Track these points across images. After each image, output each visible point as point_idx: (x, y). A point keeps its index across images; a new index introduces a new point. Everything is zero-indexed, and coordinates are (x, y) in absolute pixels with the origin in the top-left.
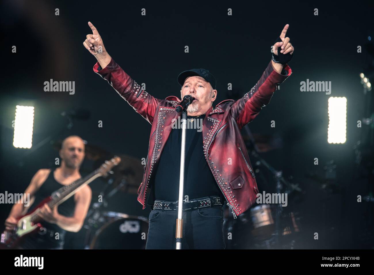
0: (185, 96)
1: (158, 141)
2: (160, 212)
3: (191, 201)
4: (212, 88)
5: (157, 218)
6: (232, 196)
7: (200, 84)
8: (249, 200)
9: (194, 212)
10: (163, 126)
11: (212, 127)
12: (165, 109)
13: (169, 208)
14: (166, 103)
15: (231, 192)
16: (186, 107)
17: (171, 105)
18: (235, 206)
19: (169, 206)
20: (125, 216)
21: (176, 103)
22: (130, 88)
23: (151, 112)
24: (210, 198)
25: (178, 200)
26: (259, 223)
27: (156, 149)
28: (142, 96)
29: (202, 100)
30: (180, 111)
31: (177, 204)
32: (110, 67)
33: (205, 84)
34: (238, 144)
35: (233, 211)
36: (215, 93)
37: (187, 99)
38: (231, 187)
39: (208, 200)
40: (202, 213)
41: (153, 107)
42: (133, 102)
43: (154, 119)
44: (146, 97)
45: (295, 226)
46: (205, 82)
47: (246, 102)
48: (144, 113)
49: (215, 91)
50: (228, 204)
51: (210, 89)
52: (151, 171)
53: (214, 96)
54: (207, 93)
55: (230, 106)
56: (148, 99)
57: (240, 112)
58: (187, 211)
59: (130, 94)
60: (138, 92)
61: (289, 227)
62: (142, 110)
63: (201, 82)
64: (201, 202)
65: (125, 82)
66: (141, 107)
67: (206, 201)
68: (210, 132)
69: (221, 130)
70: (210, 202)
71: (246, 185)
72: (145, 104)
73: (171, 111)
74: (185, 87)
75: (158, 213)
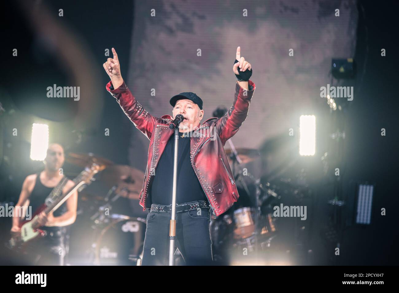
0: (177, 115)
1: (155, 153)
2: (156, 214)
3: (183, 204)
4: (199, 109)
5: (153, 219)
6: (214, 199)
7: (189, 106)
8: (227, 203)
9: (185, 214)
10: (159, 140)
11: (198, 140)
12: (160, 125)
13: (163, 211)
14: (162, 121)
15: (213, 195)
16: (178, 125)
17: (166, 122)
18: (216, 207)
19: (163, 209)
20: (126, 218)
21: (170, 120)
22: (134, 108)
23: (150, 129)
24: (198, 201)
25: (172, 204)
26: (241, 224)
27: (154, 160)
28: (143, 114)
29: (191, 119)
30: (173, 128)
31: (171, 208)
32: (122, 88)
33: (194, 106)
34: (220, 156)
35: (214, 212)
36: (202, 113)
37: (179, 117)
38: (214, 192)
39: (197, 204)
40: (191, 215)
41: (152, 124)
42: (135, 119)
43: (152, 134)
44: (147, 115)
45: (272, 226)
46: (194, 104)
47: (227, 120)
48: (143, 130)
49: (202, 111)
50: (210, 205)
51: (198, 110)
52: (150, 178)
53: (201, 116)
54: (196, 113)
55: (215, 123)
56: (148, 117)
57: (222, 128)
58: (179, 213)
59: (134, 112)
60: (140, 111)
61: (266, 227)
62: (143, 126)
63: (190, 104)
64: (191, 206)
65: (131, 102)
66: (141, 124)
67: (195, 204)
68: (197, 144)
69: (205, 143)
70: (198, 205)
71: (225, 191)
72: (145, 121)
73: (166, 128)
74: (176, 108)
75: (154, 215)
